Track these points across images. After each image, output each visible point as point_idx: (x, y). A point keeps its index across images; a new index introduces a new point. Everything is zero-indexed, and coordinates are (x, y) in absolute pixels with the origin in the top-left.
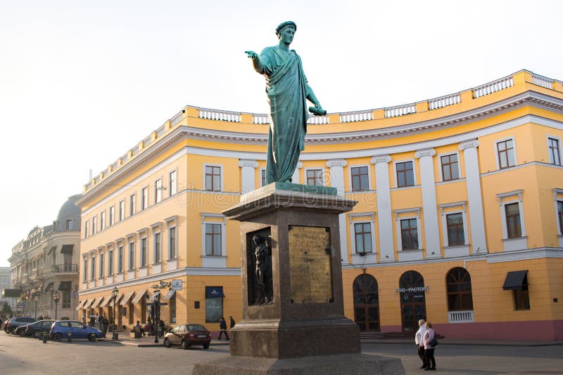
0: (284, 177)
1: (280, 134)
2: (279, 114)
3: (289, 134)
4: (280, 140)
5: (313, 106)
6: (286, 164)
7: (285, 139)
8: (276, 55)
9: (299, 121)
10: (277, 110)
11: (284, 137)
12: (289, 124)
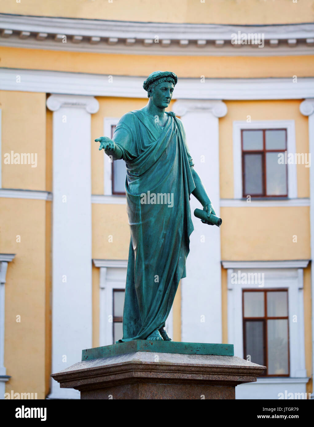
0: (152, 326)
1: (146, 258)
2: (146, 226)
3: (161, 256)
4: (147, 268)
5: (201, 207)
6: (155, 305)
7: (154, 266)
8: (143, 128)
9: (178, 233)
10: (143, 219)
11: (153, 262)
12: (162, 241)
